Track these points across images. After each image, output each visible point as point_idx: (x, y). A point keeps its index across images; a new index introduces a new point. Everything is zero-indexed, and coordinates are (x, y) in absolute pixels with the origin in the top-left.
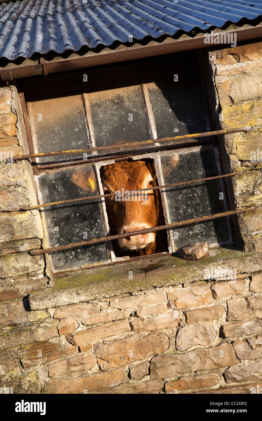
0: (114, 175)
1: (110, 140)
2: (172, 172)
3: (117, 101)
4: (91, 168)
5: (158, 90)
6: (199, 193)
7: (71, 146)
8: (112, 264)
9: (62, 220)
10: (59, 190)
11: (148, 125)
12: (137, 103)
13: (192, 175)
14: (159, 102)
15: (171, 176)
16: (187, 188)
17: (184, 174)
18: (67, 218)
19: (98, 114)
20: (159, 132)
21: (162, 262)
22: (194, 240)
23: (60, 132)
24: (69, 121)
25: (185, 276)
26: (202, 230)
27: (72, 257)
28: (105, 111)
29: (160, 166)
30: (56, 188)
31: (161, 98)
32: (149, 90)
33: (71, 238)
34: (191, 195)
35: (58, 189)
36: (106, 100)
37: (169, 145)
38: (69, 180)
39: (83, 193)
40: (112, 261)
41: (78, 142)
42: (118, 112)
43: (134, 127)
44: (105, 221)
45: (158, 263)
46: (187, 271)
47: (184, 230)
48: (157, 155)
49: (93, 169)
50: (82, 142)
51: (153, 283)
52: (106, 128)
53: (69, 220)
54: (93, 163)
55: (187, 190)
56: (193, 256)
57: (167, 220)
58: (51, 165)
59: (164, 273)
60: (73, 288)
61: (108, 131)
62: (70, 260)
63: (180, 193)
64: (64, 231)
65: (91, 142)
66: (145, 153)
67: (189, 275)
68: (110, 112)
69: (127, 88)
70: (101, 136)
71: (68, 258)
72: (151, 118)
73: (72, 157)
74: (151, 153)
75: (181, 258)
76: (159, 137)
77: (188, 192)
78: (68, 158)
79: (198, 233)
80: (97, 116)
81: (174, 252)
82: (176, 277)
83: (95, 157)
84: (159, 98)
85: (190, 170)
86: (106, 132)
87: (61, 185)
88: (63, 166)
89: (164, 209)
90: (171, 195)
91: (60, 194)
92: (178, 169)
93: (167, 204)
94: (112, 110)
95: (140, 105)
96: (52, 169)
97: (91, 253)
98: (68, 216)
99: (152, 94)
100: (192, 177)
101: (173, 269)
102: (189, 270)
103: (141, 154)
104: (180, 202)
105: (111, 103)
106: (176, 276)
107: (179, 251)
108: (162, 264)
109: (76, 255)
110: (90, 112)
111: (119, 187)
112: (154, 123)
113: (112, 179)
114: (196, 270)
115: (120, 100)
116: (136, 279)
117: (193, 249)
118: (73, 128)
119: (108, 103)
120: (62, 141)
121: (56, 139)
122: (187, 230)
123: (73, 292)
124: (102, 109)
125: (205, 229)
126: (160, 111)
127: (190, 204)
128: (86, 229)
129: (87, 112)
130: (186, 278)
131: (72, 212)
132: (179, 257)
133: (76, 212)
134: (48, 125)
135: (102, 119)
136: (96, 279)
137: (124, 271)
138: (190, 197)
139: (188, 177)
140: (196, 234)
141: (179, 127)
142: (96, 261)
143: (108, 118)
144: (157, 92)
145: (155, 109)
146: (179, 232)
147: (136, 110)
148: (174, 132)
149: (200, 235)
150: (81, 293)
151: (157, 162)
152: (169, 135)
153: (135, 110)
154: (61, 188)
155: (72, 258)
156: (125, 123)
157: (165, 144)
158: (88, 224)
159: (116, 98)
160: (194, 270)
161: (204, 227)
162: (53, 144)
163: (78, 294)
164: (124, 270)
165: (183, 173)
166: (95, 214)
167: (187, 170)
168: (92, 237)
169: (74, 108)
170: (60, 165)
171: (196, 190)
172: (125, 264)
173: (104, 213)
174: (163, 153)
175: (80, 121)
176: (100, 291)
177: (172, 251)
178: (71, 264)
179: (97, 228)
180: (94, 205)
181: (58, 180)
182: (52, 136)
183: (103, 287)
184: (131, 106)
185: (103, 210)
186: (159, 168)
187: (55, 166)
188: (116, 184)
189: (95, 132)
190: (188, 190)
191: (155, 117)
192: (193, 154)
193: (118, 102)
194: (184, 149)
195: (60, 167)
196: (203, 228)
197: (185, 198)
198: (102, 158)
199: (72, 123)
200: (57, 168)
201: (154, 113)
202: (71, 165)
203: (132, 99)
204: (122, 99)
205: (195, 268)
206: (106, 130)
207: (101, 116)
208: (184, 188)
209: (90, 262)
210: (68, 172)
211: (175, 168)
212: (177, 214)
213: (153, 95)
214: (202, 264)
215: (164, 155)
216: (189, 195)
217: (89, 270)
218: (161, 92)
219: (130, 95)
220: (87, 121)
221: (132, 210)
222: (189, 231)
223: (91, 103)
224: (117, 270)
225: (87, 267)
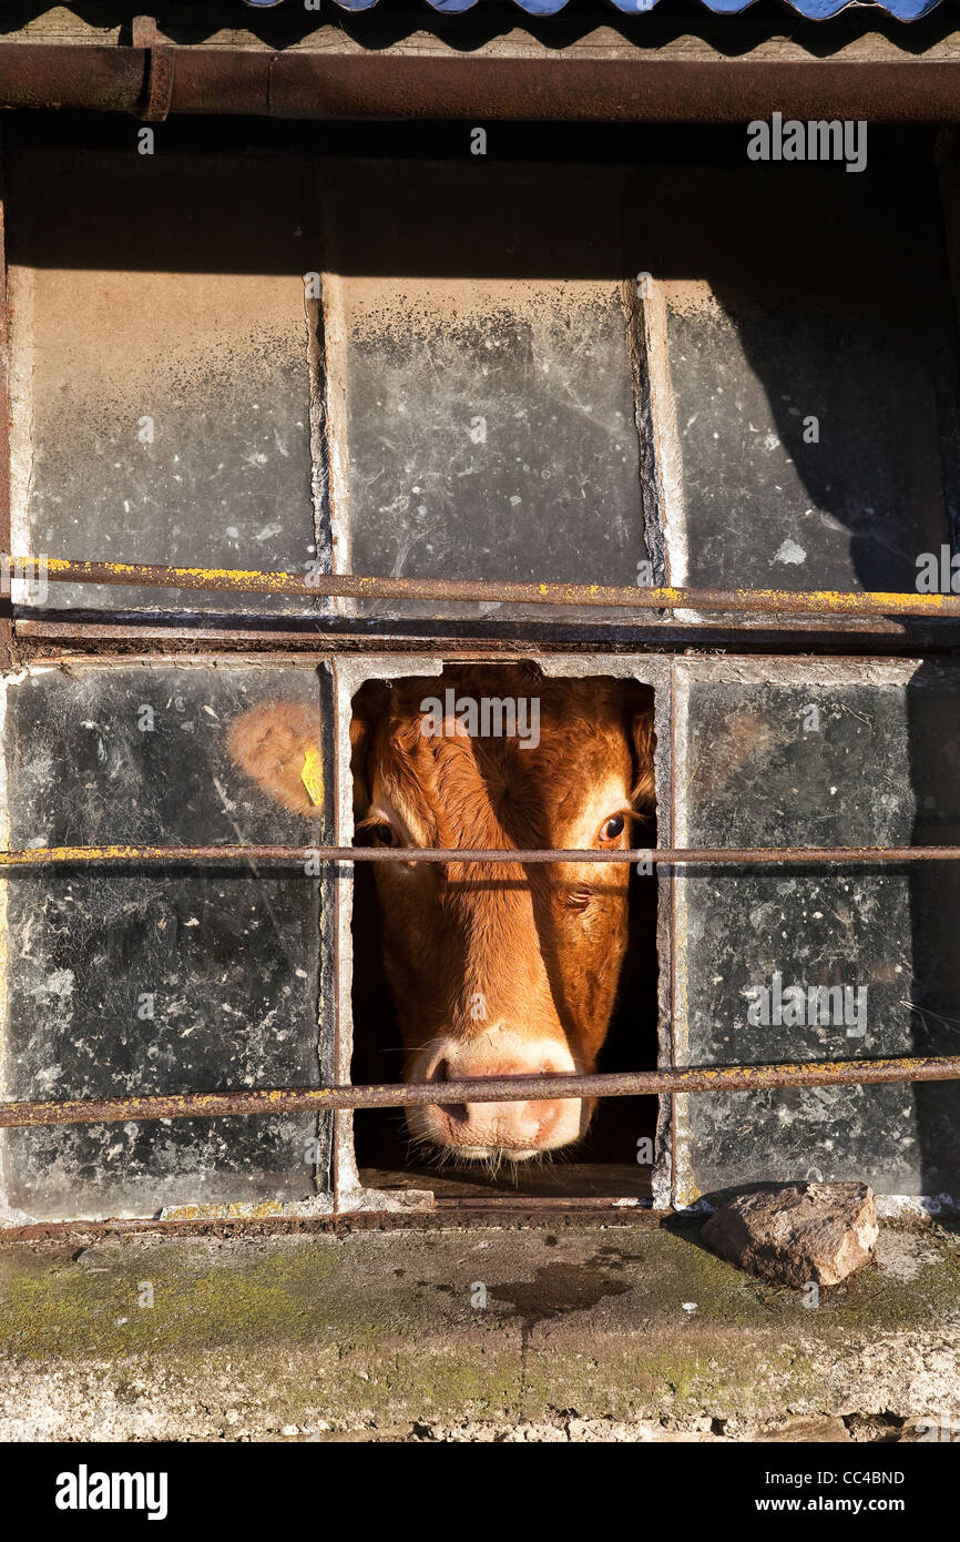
0: (436, 760)
1: (430, 547)
2: (736, 775)
3: (497, 344)
4: (309, 681)
5: (719, 325)
6: (866, 908)
7: (218, 543)
8: (332, 1222)
9: (98, 938)
10: (114, 774)
11: (647, 502)
12: (602, 371)
13: (843, 806)
14: (720, 390)
15: (728, 795)
16: (805, 876)
17: (803, 793)
18: (134, 932)
19: (384, 395)
20: (701, 548)
21: (615, 1265)
22: (793, 1156)
23: (164, 459)
24: (222, 406)
25: (741, 1381)
26: (848, 1110)
27: (118, 1148)
28: (427, 388)
29: (681, 732)
30: (96, 757)
31: (733, 369)
32: (671, 317)
33: (133, 1047)
34: (818, 915)
35: (107, 765)
36: (439, 331)
37: (748, 625)
38: (179, 726)
39: (240, 807)
40: (336, 1207)
41: (256, 525)
42: (490, 404)
43: (568, 496)
44: (337, 982)
45: (592, 1263)
46: (758, 1354)
47: (750, 1097)
48: (679, 671)
49: (317, 690)
50: (278, 529)
51: (561, 1389)
52: (419, 478)
53: (140, 946)
54: (325, 658)
55: (803, 884)
56: (797, 1261)
57: (670, 1029)
58: (91, 627)
59: (633, 1343)
60: (105, 1358)
61: (431, 496)
62: (108, 1165)
63: (764, 896)
64: (103, 1000)
65: (330, 540)
66: (610, 650)
67: (765, 1377)
68: (450, 398)
69: (560, 283)
70: (386, 515)
71: (96, 1154)
72: (664, 466)
73: (215, 606)
74: (646, 657)
75: (722, 1257)
76: (697, 577)
77: (807, 894)
78: (188, 606)
79: (824, 1123)
80: (382, 408)
81: (680, 1207)
82: (696, 1379)
83: (342, 625)
84: (721, 368)
85: (835, 780)
86: (416, 500)
87: (127, 749)
88: (158, 646)
89: (661, 965)
90: (714, 899)
91: (111, 796)
92: (771, 763)
93: (686, 943)
94: (461, 386)
95: (613, 387)
96: (91, 652)
97: (230, 1146)
98: (136, 924)
99: (686, 337)
100: (840, 818)
101: (685, 1328)
102: (774, 1350)
103: (588, 650)
104: (754, 942)
105: (463, 348)
106: (692, 1371)
107: (706, 1207)
108: (616, 1275)
109: (142, 1142)
110: (342, 375)
111: (454, 823)
112: (678, 493)
113: (426, 778)
114: (812, 1357)
115: (514, 343)
116: (472, 1353)
117: (799, 1221)
118: (243, 448)
119: (448, 347)
120: (172, 504)
121: (141, 488)
122: (767, 1099)
123: (99, 1379)
124: (408, 372)
125: (863, 1110)
126: (716, 436)
127: (808, 959)
128: (226, 1007)
129: (328, 375)
130: (748, 1391)
131: (162, 906)
132: (710, 1248)
133: (186, 905)
134: (110, 406)
135: (402, 425)
136: (241, 1313)
137: (402, 1283)
138: (811, 922)
139: (819, 813)
140: (809, 1126)
141: (810, 536)
142: (250, 1191)
143: (436, 427)
144: (714, 335)
145: (692, 421)
146: (725, 1103)
147: (593, 412)
148: (780, 564)
149: (830, 1138)
150: (143, 1392)
151: (671, 710)
152: (754, 573)
153: (587, 409)
154: (125, 765)
155: (122, 1154)
156: (526, 468)
157: (727, 621)
158: (240, 985)
159: (494, 330)
160: (800, 1353)
161: (858, 1097)
162: (120, 515)
163: (126, 1394)
164: (399, 1273)
165: (795, 791)
166: (287, 934)
167: (819, 778)
168: (251, 1058)
169: (262, 338)
170: (140, 640)
171: (851, 893)
172: (407, 1233)
173: (336, 935)
174: (709, 667)
175: (284, 414)
176: (254, 1392)
177: (672, 1199)
178: (107, 1186)
179: (288, 1010)
180: (290, 887)
181: (113, 719)
182: (123, 469)
183: (274, 1374)
184: (566, 384)
185: (334, 919)
186: (672, 742)
187: (114, 640)
188: (441, 809)
189: (356, 487)
190: (810, 883)
191: (687, 463)
192: (867, 699)
193: (499, 352)
194: (826, 659)
195: (141, 646)
196: (853, 1101)
197: (783, 926)
198: (376, 637)
199: (239, 420)
200: (122, 652)
201: (684, 441)
202: (199, 647)
203: (578, 349)
204: (524, 339)
205: (807, 1345)
206: (416, 490)
207: (401, 408)
208: (788, 871)
209: (213, 1193)
210: (178, 683)
211: (760, 753)
212: (728, 1005)
213: (688, 345)
214: (849, 1325)
215: (712, 676)
216: (811, 911)
217: (204, 1239)
218: (734, 334)
219: (568, 324)
220: (322, 425)
221: (500, 960)
222: (775, 1106)
223: (356, 332)
224: (362, 1268)
225: (195, 1217)
